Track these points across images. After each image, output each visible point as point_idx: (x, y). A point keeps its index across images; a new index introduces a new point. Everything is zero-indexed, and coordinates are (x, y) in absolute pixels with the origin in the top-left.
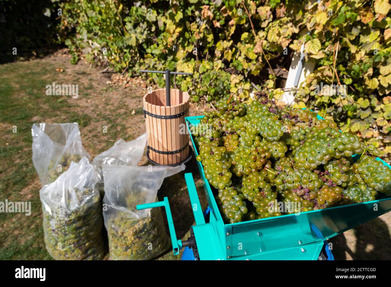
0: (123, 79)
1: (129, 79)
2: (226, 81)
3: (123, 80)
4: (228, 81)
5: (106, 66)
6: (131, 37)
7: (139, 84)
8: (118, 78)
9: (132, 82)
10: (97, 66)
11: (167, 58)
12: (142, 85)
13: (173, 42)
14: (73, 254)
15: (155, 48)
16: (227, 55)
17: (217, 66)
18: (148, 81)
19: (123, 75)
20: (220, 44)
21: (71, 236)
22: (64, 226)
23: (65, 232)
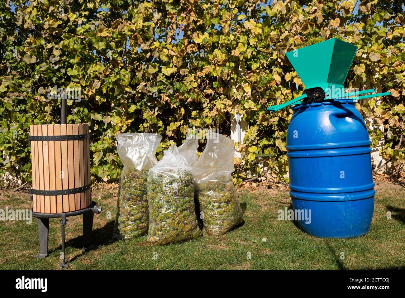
21: (187, 199)
22: (184, 186)
23: (185, 193)
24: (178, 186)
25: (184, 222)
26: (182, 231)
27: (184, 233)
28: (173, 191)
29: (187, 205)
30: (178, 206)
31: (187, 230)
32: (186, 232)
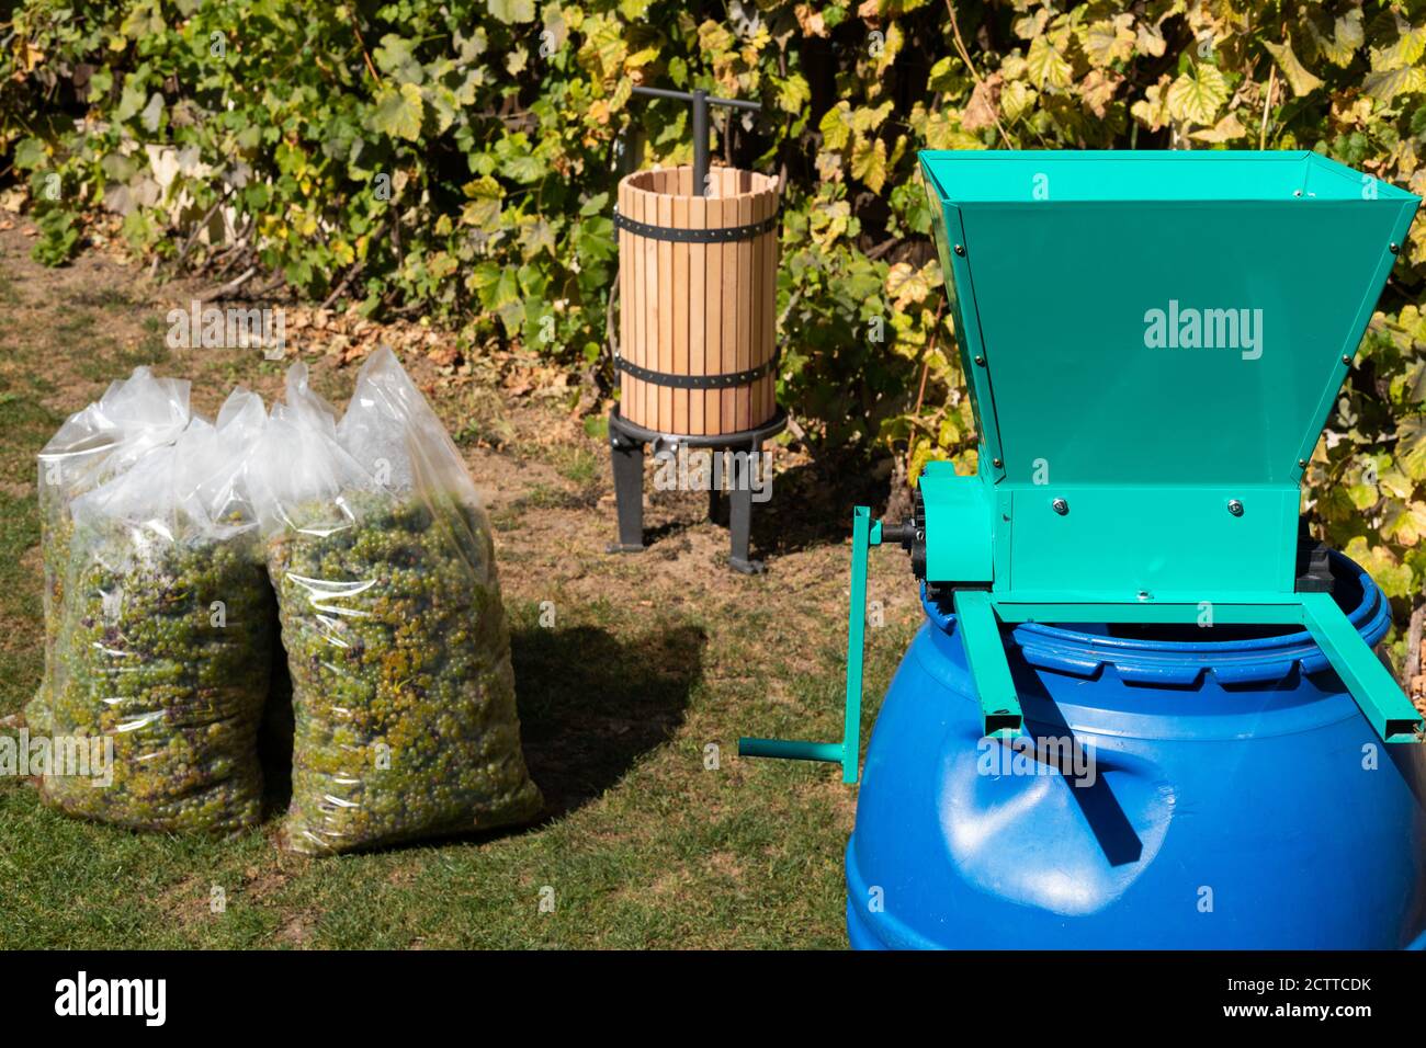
0: (332, 325)
1: (362, 326)
2: (874, 301)
3: (329, 333)
4: (882, 298)
5: (234, 270)
6: (401, 98)
7: (415, 351)
8: (302, 322)
9: (378, 339)
10: (186, 269)
11: (580, 206)
12: (433, 355)
13: (614, 120)
14: (161, 753)
15: (521, 152)
16: (866, 164)
17: (822, 231)
18: (469, 333)
19: (332, 306)
20: (838, 119)
21: (169, 667)
22: (153, 613)
23: (152, 643)
24: (122, 608)
25: (130, 758)
26: (123, 789)
27: (132, 800)
28: (102, 624)
29: (165, 691)
30: (114, 687)
31: (143, 793)
32: (138, 799)
